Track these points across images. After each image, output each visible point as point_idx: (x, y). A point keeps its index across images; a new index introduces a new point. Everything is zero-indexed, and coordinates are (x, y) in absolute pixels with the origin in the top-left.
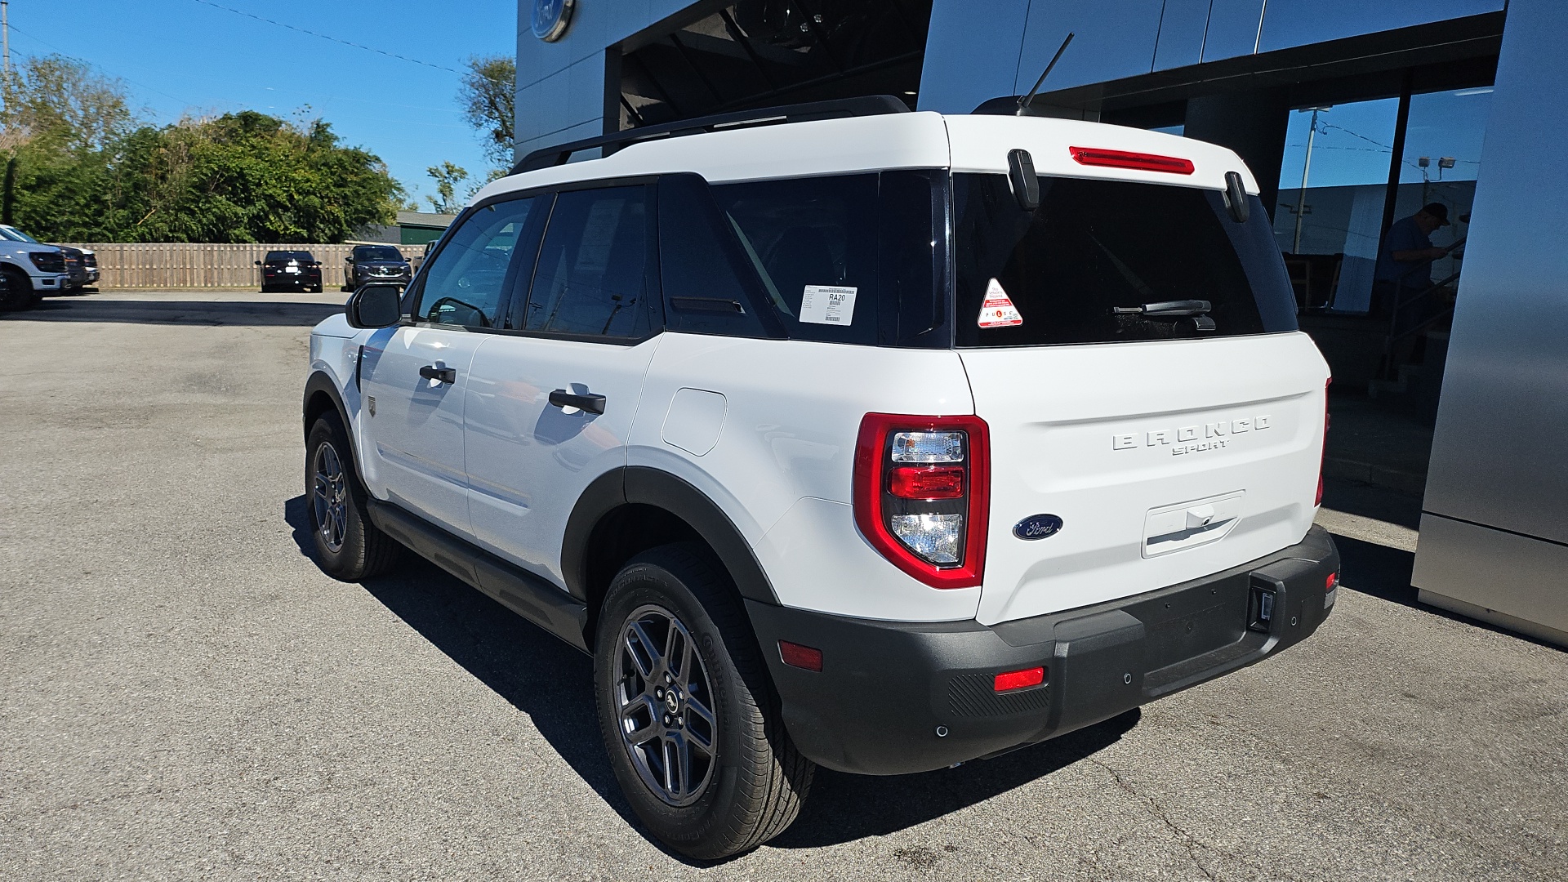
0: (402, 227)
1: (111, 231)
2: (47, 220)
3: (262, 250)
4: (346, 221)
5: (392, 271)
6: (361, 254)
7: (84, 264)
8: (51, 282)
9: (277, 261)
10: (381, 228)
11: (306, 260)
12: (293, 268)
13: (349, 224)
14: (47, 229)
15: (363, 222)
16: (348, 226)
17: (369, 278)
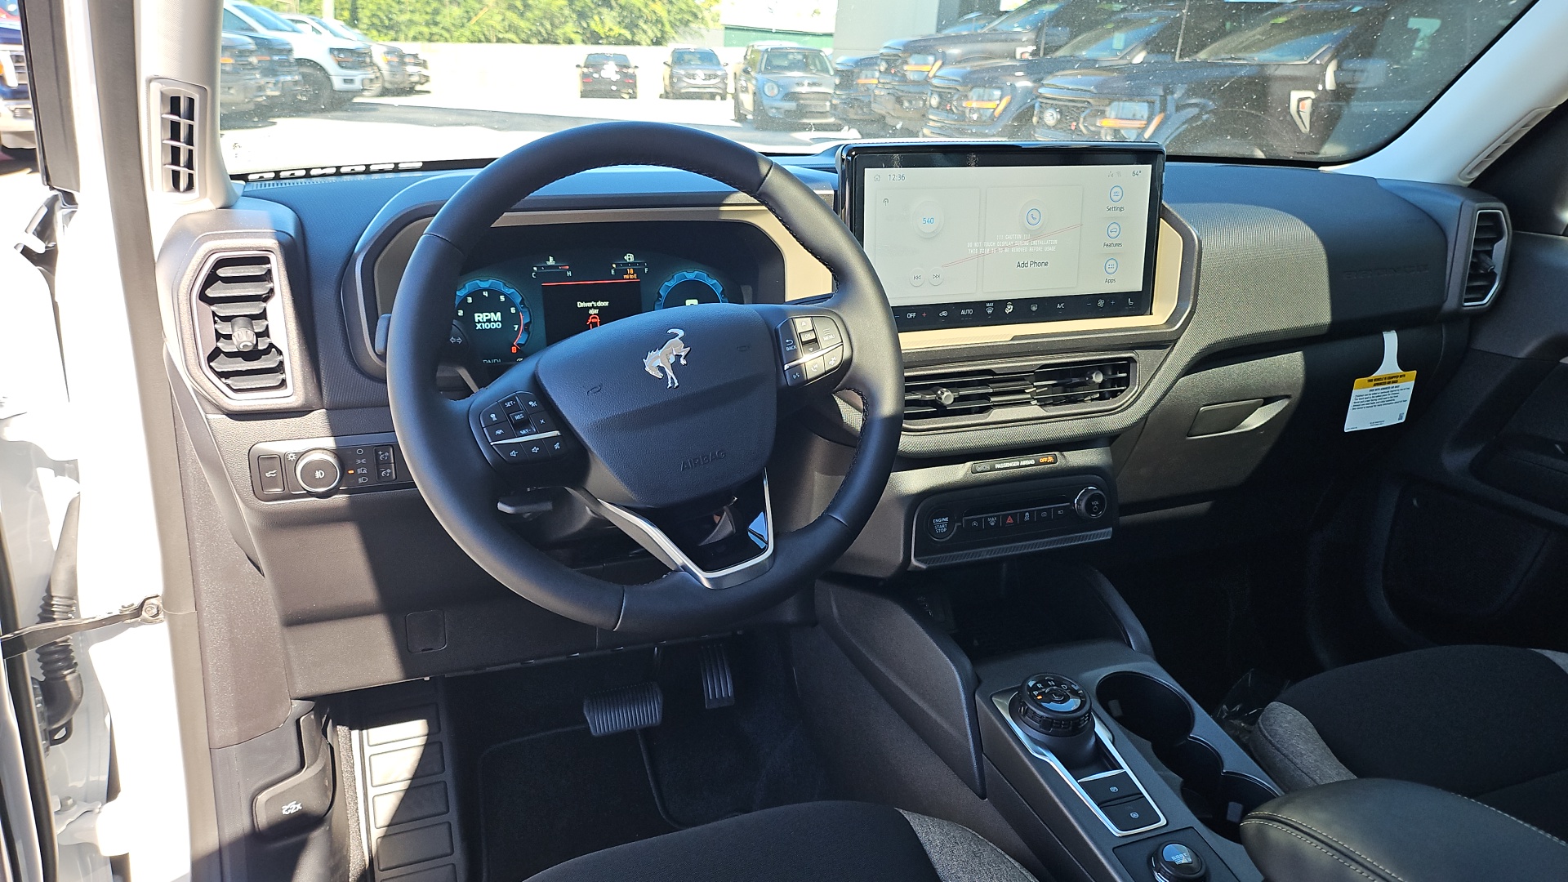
0: (726, 28)
1: (448, 30)
2: (390, 19)
3: (581, 51)
4: (670, 22)
5: (709, 77)
6: (679, 58)
7: (405, 64)
8: (351, 81)
9: (594, 63)
10: (704, 32)
11: (623, 65)
12: (610, 72)
13: (673, 25)
14: (389, 28)
15: (686, 23)
16: (672, 27)
17: (685, 84)
